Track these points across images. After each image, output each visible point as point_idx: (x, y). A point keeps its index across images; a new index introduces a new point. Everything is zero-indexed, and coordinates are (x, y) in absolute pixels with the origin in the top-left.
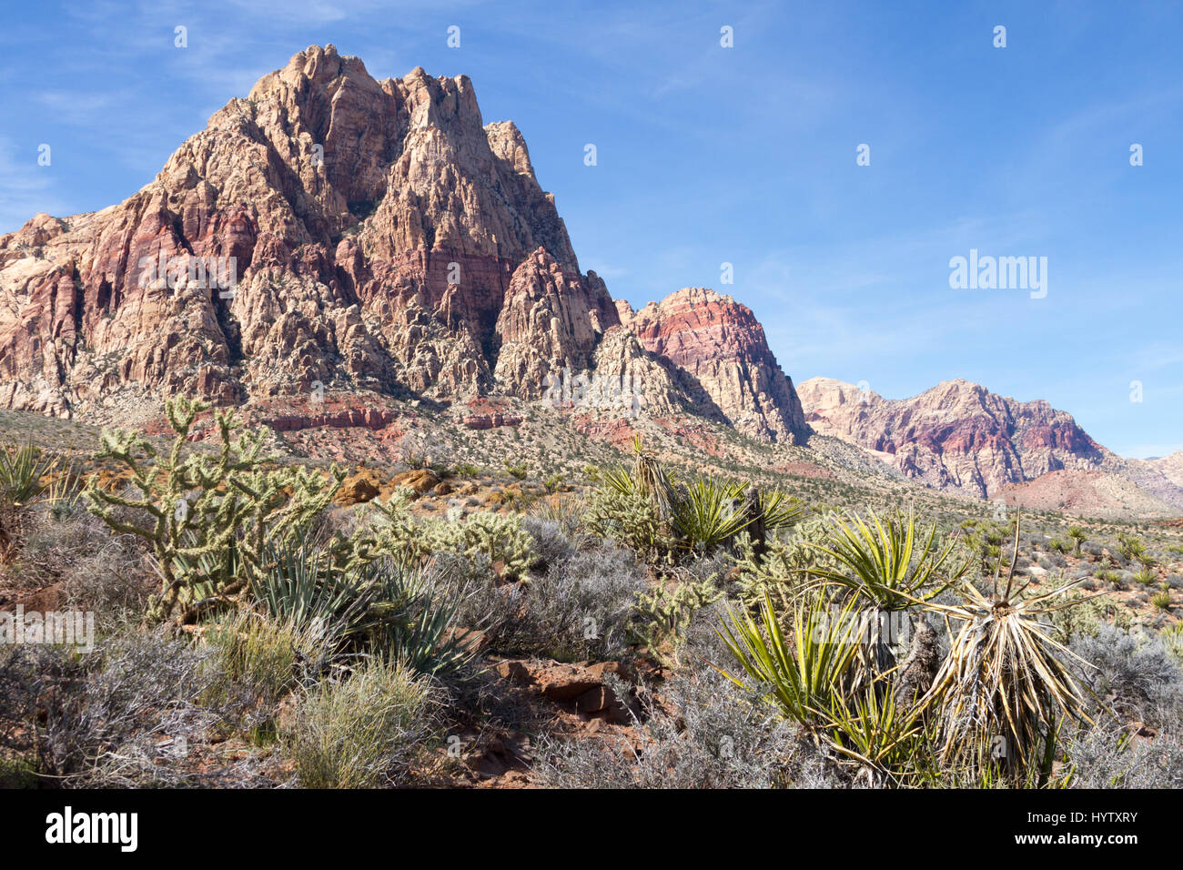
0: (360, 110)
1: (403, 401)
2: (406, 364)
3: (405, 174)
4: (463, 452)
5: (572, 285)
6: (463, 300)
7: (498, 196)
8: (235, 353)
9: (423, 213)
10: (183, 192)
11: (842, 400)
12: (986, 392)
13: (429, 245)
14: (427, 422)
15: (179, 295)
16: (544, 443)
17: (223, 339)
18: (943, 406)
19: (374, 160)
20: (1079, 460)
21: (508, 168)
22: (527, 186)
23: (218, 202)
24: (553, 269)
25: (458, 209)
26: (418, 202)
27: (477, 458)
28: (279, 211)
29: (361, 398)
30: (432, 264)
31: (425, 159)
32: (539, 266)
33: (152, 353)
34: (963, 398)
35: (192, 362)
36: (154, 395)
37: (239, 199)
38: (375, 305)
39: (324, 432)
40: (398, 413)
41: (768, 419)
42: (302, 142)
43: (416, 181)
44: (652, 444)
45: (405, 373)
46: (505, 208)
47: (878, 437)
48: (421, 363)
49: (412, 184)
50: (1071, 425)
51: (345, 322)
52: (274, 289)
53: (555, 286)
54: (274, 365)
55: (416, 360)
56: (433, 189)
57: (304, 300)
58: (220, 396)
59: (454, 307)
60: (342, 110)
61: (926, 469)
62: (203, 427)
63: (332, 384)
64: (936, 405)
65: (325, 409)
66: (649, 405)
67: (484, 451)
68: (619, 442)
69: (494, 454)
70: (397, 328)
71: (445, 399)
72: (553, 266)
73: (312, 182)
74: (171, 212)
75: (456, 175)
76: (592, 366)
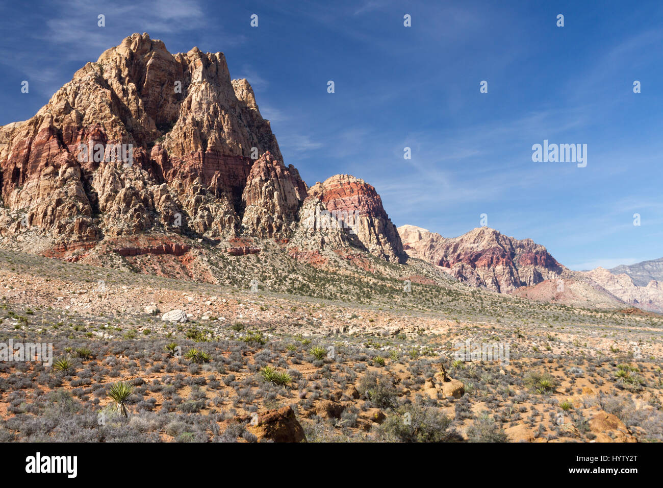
0: (163, 71)
1: (193, 239)
2: (193, 218)
3: (189, 108)
4: (230, 269)
5: (285, 173)
6: (223, 181)
7: (240, 122)
8: (95, 210)
9: (200, 130)
10: (62, 116)
11: (420, 238)
12: (499, 234)
13: (204, 149)
14: (208, 251)
15: (62, 176)
16: (274, 264)
17: (88, 202)
18: (476, 241)
19: (170, 99)
20: (550, 272)
21: (244, 106)
22: (255, 116)
23: (83, 122)
24: (275, 164)
25: (220, 129)
26: (197, 124)
27: (238, 273)
28: (118, 128)
29: (170, 237)
30: (206, 160)
31: (201, 100)
32: (267, 162)
33: (46, 210)
34: (487, 237)
35: (70, 215)
36: (48, 234)
37: (94, 120)
38: (174, 183)
39: (149, 257)
40: (191, 246)
41: (384, 249)
42: (130, 89)
43: (196, 112)
44: (333, 264)
45: (192, 223)
46: (245, 128)
47: (440, 258)
48: (202, 217)
49: (194, 113)
50: (545, 253)
51: (159, 193)
52: (118, 173)
53: (276, 174)
54: (119, 217)
55: (199, 215)
56: (206, 117)
57: (135, 180)
58: (87, 236)
59: (219, 185)
60: (152, 71)
61: (468, 277)
62: (78, 254)
63: (153, 229)
64: (472, 241)
65: (149, 244)
66: (330, 242)
67: (241, 269)
68: (314, 263)
69: (246, 270)
70: (187, 197)
71: (217, 238)
72: (275, 162)
73: (136, 111)
74: (55, 127)
75: (219, 109)
76: (297, 219)
